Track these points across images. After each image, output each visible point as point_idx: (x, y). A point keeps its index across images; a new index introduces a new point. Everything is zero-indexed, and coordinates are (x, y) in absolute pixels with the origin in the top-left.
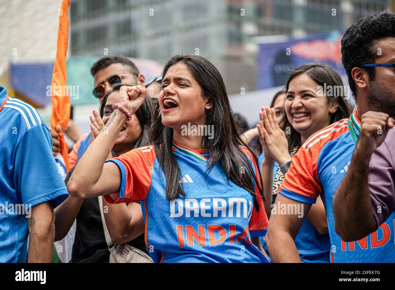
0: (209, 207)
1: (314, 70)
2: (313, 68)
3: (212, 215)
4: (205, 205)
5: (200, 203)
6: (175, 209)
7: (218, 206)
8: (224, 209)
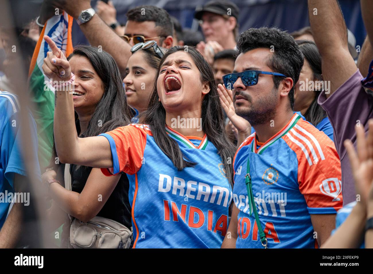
0: (194, 189)
1: (305, 46)
2: (304, 44)
3: (196, 198)
4: (192, 187)
5: (187, 183)
6: (164, 184)
7: (203, 191)
8: (207, 194)
